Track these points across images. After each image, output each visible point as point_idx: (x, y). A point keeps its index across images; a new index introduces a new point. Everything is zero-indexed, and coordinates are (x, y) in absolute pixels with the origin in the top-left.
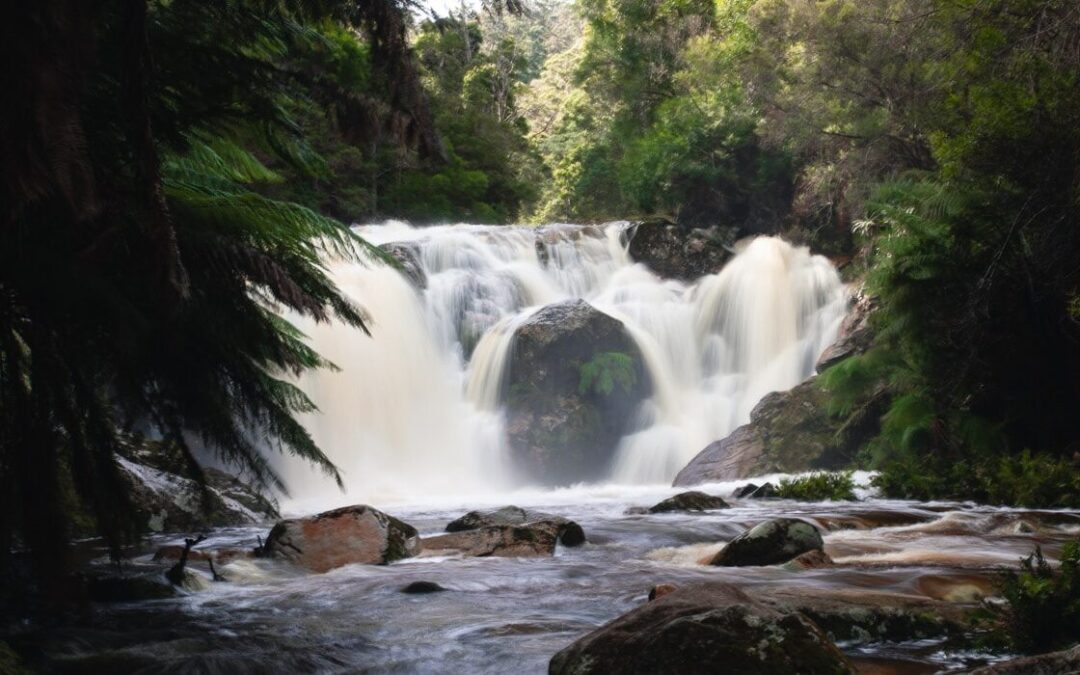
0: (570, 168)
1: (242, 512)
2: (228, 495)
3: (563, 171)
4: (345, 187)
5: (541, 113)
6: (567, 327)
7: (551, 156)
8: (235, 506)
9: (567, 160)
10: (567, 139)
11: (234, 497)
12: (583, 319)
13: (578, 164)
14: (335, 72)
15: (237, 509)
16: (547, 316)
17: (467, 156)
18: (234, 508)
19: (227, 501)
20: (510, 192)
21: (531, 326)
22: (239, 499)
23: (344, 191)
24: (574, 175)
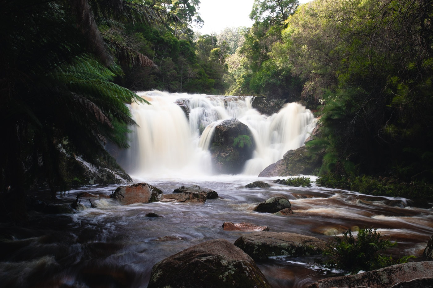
0: (241, 80)
1: (120, 179)
2: (117, 174)
3: (239, 80)
4: (172, 81)
5: (235, 63)
6: (231, 127)
7: (236, 76)
8: (118, 177)
9: (241, 77)
10: (241, 71)
11: (118, 174)
12: (236, 125)
13: (243, 79)
14: (171, 48)
15: (119, 178)
16: (225, 123)
17: (209, 74)
18: (118, 178)
19: (116, 175)
20: (222, 85)
21: (220, 126)
22: (120, 175)
23: (171, 83)
24: (242, 82)
